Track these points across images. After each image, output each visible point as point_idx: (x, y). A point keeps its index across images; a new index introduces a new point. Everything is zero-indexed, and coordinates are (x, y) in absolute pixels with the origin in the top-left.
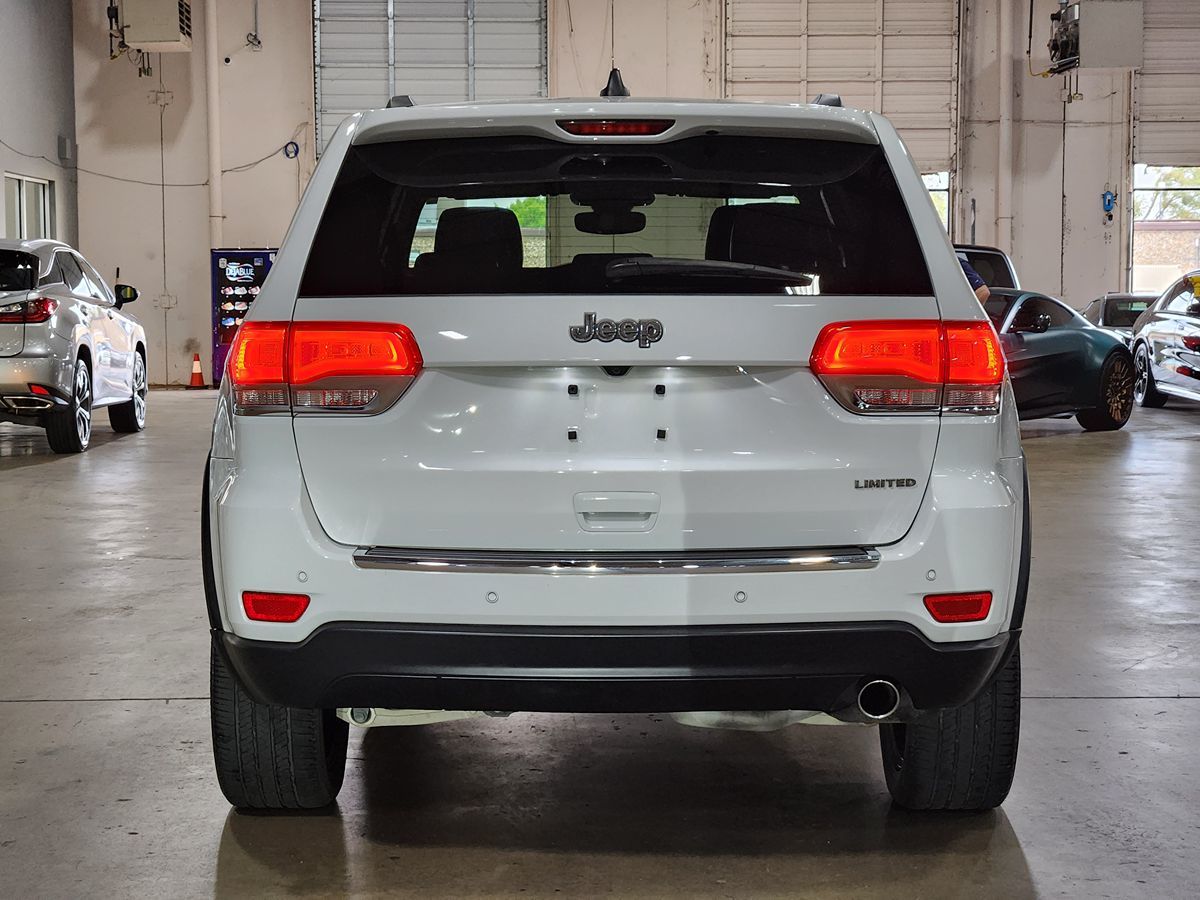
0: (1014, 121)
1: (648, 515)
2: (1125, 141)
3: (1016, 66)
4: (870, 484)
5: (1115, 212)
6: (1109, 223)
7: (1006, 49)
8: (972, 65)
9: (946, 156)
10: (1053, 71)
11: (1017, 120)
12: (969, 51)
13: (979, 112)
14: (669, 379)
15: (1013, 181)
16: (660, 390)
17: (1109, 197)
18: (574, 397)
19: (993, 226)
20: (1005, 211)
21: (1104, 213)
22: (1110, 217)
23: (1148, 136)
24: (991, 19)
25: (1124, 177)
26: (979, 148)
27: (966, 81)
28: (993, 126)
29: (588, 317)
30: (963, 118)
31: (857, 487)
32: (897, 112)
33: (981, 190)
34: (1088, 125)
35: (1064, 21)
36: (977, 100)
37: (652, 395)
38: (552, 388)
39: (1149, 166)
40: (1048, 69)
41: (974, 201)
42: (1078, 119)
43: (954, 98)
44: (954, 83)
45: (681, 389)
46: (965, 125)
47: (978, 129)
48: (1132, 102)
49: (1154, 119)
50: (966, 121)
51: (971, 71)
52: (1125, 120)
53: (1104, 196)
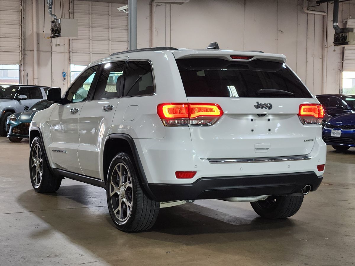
0: (38, 51)
1: (268, 149)
2: (68, 58)
3: (38, 35)
4: (307, 141)
5: (66, 77)
6: (64, 80)
7: (35, 30)
8: (25, 34)
9: (19, 60)
10: (51, 37)
11: (38, 50)
12: (24, 30)
13: (27, 48)
14: (270, 117)
15: (38, 68)
16: (269, 120)
17: (64, 73)
18: (252, 121)
19: (32, 81)
20: (36, 76)
21: (63, 78)
22: (65, 79)
23: (74, 57)
24: (30, 21)
25: (68, 68)
26: (28, 58)
27: (24, 38)
28: (32, 52)
29: (258, 103)
30: (23, 49)
31: (305, 141)
32: (4, 47)
33: (29, 70)
34: (58, 53)
35: (55, 23)
36: (27, 45)
37: (267, 121)
38: (248, 119)
39: (75, 65)
40: (50, 37)
41: (27, 73)
42: (55, 51)
43: (21, 43)
44: (20, 39)
45: (273, 119)
46: (24, 51)
47: (28, 53)
48: (70, 47)
49: (76, 52)
50: (24, 50)
51: (25, 36)
52: (68, 52)
53: (63, 73)
